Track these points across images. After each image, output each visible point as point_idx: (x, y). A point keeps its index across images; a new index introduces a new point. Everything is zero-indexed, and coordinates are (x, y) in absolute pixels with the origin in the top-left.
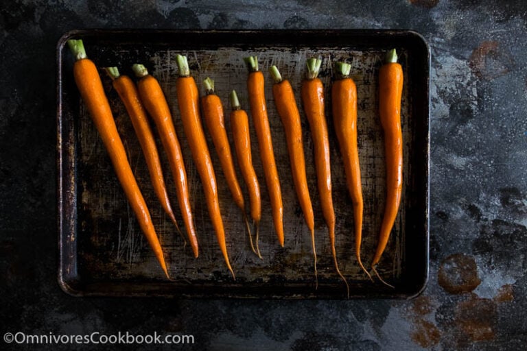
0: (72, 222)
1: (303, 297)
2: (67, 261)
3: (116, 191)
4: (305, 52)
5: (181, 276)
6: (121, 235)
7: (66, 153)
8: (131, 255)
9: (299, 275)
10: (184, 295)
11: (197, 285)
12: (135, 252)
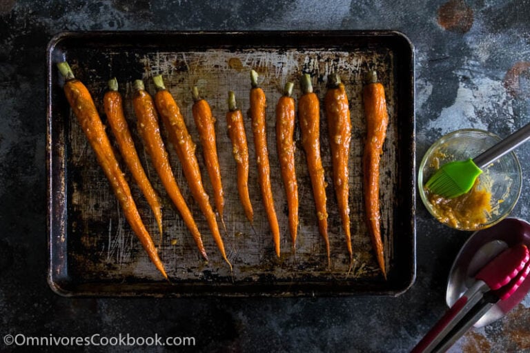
0: (62, 223)
1: (292, 295)
2: (57, 261)
3: (106, 192)
4: (292, 53)
5: (172, 276)
6: (112, 235)
7: (56, 154)
8: (121, 256)
9: (288, 273)
10: (173, 294)
11: (186, 284)
12: (126, 252)
